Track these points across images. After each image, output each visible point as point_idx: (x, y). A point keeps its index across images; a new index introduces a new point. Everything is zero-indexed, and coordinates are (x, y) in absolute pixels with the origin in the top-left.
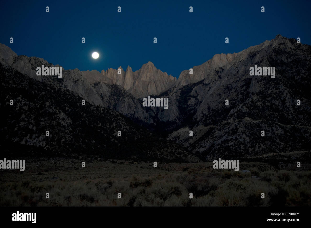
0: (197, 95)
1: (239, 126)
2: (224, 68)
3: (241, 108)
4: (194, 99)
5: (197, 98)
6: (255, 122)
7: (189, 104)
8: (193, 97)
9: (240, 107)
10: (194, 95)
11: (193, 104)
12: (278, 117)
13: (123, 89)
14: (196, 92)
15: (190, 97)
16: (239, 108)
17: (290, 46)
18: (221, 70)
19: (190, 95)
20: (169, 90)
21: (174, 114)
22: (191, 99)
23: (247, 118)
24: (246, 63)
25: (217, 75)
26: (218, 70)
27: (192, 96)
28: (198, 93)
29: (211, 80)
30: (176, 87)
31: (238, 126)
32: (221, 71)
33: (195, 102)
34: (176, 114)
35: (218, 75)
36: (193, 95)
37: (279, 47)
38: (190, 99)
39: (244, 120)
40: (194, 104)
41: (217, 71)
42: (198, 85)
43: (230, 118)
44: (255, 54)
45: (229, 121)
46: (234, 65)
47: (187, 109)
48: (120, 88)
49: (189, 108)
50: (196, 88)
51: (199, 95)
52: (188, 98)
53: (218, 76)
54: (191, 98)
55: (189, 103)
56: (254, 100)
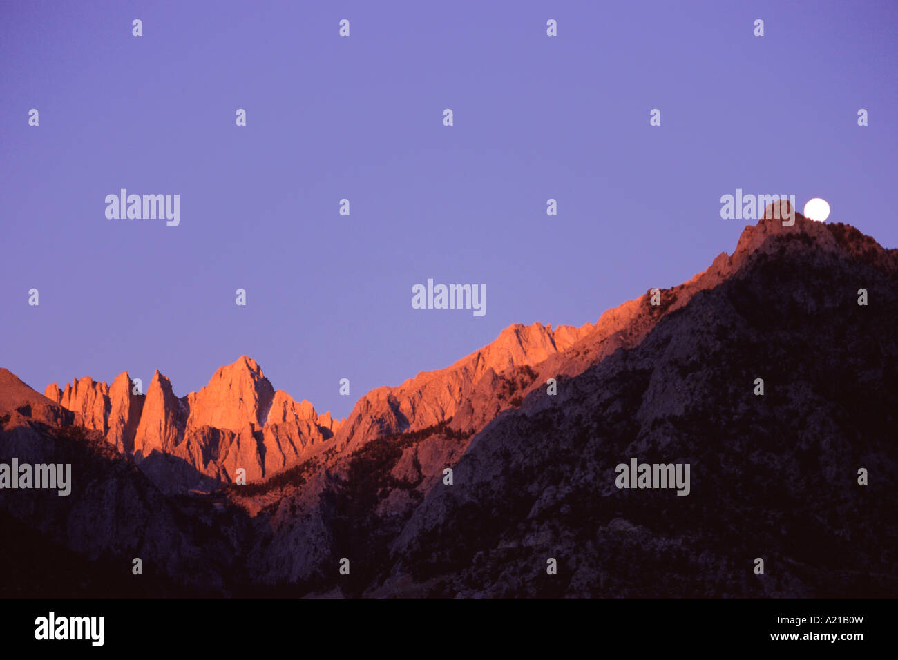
0: (419, 477)
1: (579, 561)
2: (536, 370)
3: (595, 479)
4: (406, 494)
5: (418, 489)
6: (662, 543)
7: (380, 515)
8: (404, 484)
9: (590, 477)
10: (405, 478)
11: (398, 515)
12: (784, 532)
13: (103, 445)
14: (417, 465)
15: (389, 488)
16: (582, 481)
17: (832, 249)
18: (526, 378)
19: (391, 478)
20: (307, 464)
21: (312, 552)
22: (392, 493)
23: (622, 525)
24: (631, 334)
25: (507, 395)
26: (513, 379)
27: (395, 484)
28: (422, 470)
29: (481, 416)
30: (338, 449)
31: (573, 558)
32: (525, 380)
33: (407, 504)
34: (318, 553)
35: (514, 396)
36: (402, 476)
37: (783, 250)
38: (385, 494)
39: (603, 532)
40: (401, 515)
41: (508, 382)
42: (428, 436)
43: (534, 525)
44: (670, 298)
45: (530, 541)
46: (581, 354)
47: (372, 535)
48: (94, 443)
49: (379, 532)
50: (414, 447)
51: (424, 477)
52: (380, 490)
53: (510, 400)
54: (391, 490)
55: (380, 511)
56: (660, 448)
